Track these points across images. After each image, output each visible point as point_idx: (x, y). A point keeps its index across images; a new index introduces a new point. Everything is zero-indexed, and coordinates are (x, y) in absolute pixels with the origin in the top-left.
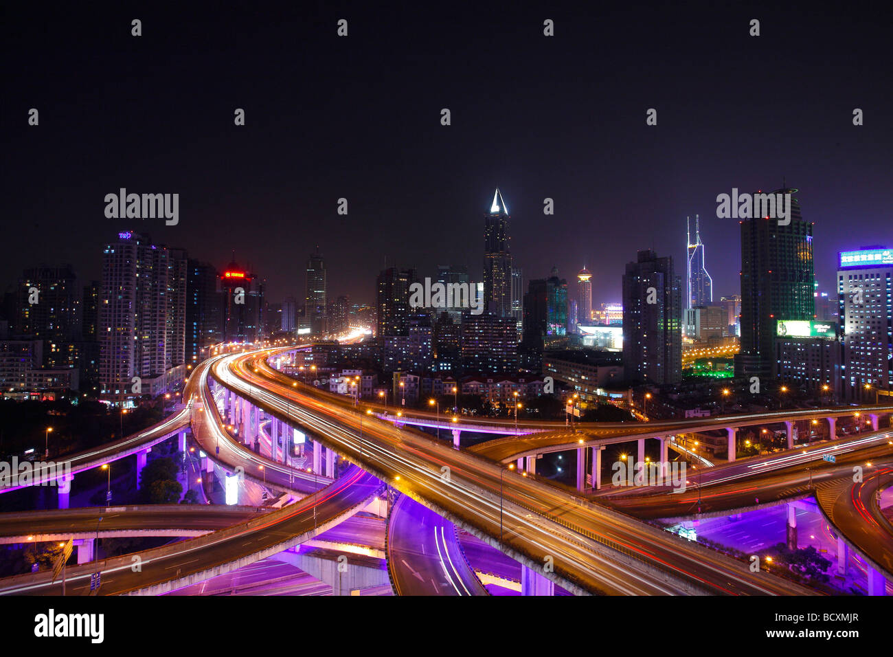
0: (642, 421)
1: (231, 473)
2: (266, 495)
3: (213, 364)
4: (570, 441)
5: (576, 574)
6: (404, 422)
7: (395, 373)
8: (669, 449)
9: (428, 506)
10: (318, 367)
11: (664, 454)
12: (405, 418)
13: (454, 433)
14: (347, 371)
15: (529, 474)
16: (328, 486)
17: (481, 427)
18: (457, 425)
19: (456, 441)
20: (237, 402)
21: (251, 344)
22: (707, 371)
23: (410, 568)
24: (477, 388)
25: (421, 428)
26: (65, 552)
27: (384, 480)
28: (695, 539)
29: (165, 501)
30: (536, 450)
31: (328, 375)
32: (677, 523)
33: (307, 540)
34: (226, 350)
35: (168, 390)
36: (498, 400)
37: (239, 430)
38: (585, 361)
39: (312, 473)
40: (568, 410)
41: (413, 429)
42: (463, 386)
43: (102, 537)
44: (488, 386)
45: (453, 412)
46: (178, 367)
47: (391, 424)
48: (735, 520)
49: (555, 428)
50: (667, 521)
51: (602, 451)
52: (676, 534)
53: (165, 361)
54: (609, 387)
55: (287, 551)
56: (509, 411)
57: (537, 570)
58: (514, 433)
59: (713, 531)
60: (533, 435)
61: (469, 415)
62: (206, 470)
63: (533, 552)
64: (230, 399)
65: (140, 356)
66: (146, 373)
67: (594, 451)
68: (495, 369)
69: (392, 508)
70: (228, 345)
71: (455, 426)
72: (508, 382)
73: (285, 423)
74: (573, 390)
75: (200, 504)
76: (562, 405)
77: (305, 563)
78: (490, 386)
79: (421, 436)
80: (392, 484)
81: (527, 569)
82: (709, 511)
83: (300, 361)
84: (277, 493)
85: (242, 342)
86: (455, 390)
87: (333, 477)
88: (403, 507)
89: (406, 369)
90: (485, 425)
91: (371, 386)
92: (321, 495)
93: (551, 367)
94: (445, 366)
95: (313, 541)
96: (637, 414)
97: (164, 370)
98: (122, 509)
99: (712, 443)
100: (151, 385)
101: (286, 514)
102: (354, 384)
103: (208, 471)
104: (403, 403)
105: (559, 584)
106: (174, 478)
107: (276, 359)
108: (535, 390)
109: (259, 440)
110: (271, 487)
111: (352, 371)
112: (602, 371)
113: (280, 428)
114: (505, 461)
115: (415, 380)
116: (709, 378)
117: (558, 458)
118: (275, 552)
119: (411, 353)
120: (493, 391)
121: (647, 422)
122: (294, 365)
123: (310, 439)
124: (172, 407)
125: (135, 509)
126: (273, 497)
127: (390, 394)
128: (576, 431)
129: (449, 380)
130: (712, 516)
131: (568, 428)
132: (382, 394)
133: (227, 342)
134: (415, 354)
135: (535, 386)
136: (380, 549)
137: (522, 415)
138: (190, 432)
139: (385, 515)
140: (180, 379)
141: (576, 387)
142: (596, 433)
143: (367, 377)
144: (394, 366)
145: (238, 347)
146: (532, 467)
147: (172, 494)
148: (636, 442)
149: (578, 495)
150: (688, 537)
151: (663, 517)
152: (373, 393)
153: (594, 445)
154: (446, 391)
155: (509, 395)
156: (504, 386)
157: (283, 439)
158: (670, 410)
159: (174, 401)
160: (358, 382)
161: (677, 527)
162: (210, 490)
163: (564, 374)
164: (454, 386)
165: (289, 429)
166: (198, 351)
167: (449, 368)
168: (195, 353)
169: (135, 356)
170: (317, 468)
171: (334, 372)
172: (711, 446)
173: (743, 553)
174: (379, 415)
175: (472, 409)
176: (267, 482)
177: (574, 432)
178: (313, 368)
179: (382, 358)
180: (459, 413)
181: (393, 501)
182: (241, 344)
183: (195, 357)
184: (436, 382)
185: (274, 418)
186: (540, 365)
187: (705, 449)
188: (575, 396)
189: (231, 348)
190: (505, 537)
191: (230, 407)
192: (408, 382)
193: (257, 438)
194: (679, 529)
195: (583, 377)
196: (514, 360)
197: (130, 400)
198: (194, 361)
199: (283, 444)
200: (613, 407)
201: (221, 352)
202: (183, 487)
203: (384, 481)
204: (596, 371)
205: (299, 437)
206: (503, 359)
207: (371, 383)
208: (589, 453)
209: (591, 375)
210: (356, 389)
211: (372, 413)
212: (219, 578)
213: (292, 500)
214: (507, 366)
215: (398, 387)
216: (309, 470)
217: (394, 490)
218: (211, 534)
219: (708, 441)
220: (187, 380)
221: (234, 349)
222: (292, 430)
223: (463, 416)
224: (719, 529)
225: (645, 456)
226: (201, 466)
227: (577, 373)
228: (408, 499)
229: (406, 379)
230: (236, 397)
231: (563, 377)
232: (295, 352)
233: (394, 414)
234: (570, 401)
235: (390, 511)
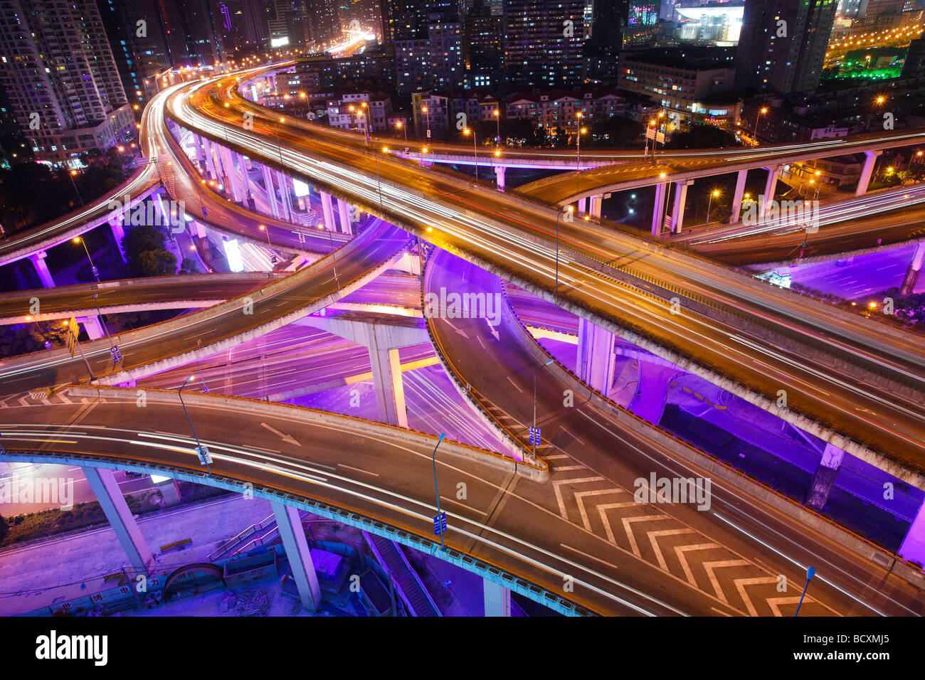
0: (749, 147)
1: (227, 237)
2: (274, 258)
3: (166, 101)
4: (648, 176)
5: (640, 324)
6: (432, 160)
7: (414, 95)
8: (779, 181)
9: (469, 259)
10: (308, 93)
11: (771, 187)
12: (433, 155)
13: (497, 170)
14: (349, 96)
15: (593, 217)
16: (347, 244)
17: (532, 162)
18: (501, 160)
19: (501, 181)
20: (212, 151)
21: (210, 68)
22: (859, 69)
23: (453, 326)
24: (527, 109)
25: (455, 167)
26: (72, 329)
27: (413, 232)
28: (788, 286)
29: (160, 273)
30: (602, 188)
31: (324, 105)
32: (770, 270)
33: (331, 303)
34: (178, 79)
35: (119, 141)
36: (554, 125)
37: (224, 186)
38: (682, 64)
39: (325, 229)
40: (650, 134)
41: (442, 168)
42: (508, 107)
43: (105, 313)
44: (541, 106)
45: (495, 143)
46: (121, 109)
47: (415, 165)
48: (844, 264)
49: (630, 159)
50: (758, 267)
51: (689, 187)
52: (767, 282)
53: (100, 102)
54: (708, 101)
55: (311, 315)
56: (569, 139)
57: (596, 323)
58: (575, 168)
59: (812, 277)
60: (599, 169)
61: (516, 147)
62: (197, 236)
63: (592, 305)
64: (203, 147)
65: (65, 97)
66: (81, 120)
67: (678, 187)
68: (551, 82)
69: (426, 264)
70: (179, 72)
71: (499, 162)
72: (570, 99)
73: (280, 171)
74: (657, 105)
75: (201, 274)
76: (641, 128)
77: (334, 327)
78: (545, 105)
79: (456, 176)
80: (423, 237)
81: (585, 322)
82: (813, 255)
83: (284, 88)
84: (287, 255)
85: (196, 65)
86: (496, 113)
87: (351, 233)
88: (438, 262)
89: (429, 88)
90: (537, 158)
91: (383, 115)
92: (339, 254)
93: (630, 75)
94: (482, 81)
95: (339, 304)
96: (744, 137)
97: (104, 114)
98: (116, 284)
99: (840, 171)
100: (94, 136)
101: (302, 277)
102: (360, 113)
103: (200, 236)
104: (429, 136)
105: (621, 336)
106: (163, 248)
107: (249, 87)
108: (605, 108)
109: (252, 195)
110: (279, 249)
111: (356, 95)
112: (703, 77)
113: (274, 180)
114: (561, 204)
115: (442, 102)
116: (860, 80)
117: (630, 197)
118: (299, 317)
119: (434, 65)
120: (548, 112)
121: (756, 147)
122: (276, 94)
123: (315, 190)
124: (131, 162)
125: (130, 283)
126: (284, 261)
127: (410, 124)
128: (658, 162)
129: (488, 101)
130: (816, 261)
131: (647, 158)
132: (399, 125)
133: (176, 68)
134: (439, 65)
135: (606, 103)
136: (417, 308)
137: (587, 144)
138: (165, 192)
139: (418, 272)
140: (129, 126)
141: (664, 102)
142: (684, 164)
143: (377, 103)
144: (411, 85)
145: (194, 73)
146: (596, 209)
147: (166, 265)
148: (737, 174)
149: (652, 241)
150: (780, 285)
151: (753, 263)
152: (387, 125)
153: (678, 179)
154: (484, 116)
155: (569, 117)
156: (563, 105)
157: (281, 192)
158: (791, 130)
159: (132, 155)
160: (366, 111)
161: (769, 274)
162: (208, 257)
163: (647, 84)
164: (495, 108)
165: (286, 180)
166: (141, 84)
167: (488, 83)
168: (137, 87)
169: (58, 98)
170: (329, 224)
171: (331, 99)
172: (836, 176)
173: (843, 300)
174: (398, 153)
175: (520, 139)
176: (273, 243)
177: (654, 164)
178: (303, 95)
179: (394, 76)
180: (503, 144)
181: (426, 256)
182: (196, 68)
183: (139, 93)
184: (470, 104)
185: (264, 166)
186: (615, 72)
187: (827, 181)
188: (661, 115)
189: (185, 76)
190: (560, 289)
191: (205, 157)
192: (433, 106)
193: (249, 193)
194: (771, 276)
195: (675, 88)
196: (578, 67)
197: (75, 157)
198: (141, 99)
199: (283, 198)
200: (712, 129)
201: (172, 82)
202: (177, 257)
203: (413, 234)
204: (694, 77)
205: (301, 189)
206: (562, 65)
207: (383, 112)
208: (672, 189)
209: (686, 84)
210: (364, 121)
211: (389, 151)
212: (244, 345)
213: (306, 262)
214: (568, 75)
215: (420, 115)
216: (321, 227)
217: (426, 243)
218: (223, 303)
219: (835, 170)
220: (138, 126)
221: (189, 76)
222: (290, 180)
223: (508, 148)
224: (821, 275)
225: (745, 192)
226: (190, 233)
227: (666, 81)
228: (444, 252)
229: (429, 103)
230: (210, 144)
231: (647, 88)
232: (274, 74)
233: (417, 150)
234: (653, 123)
235: (424, 268)
